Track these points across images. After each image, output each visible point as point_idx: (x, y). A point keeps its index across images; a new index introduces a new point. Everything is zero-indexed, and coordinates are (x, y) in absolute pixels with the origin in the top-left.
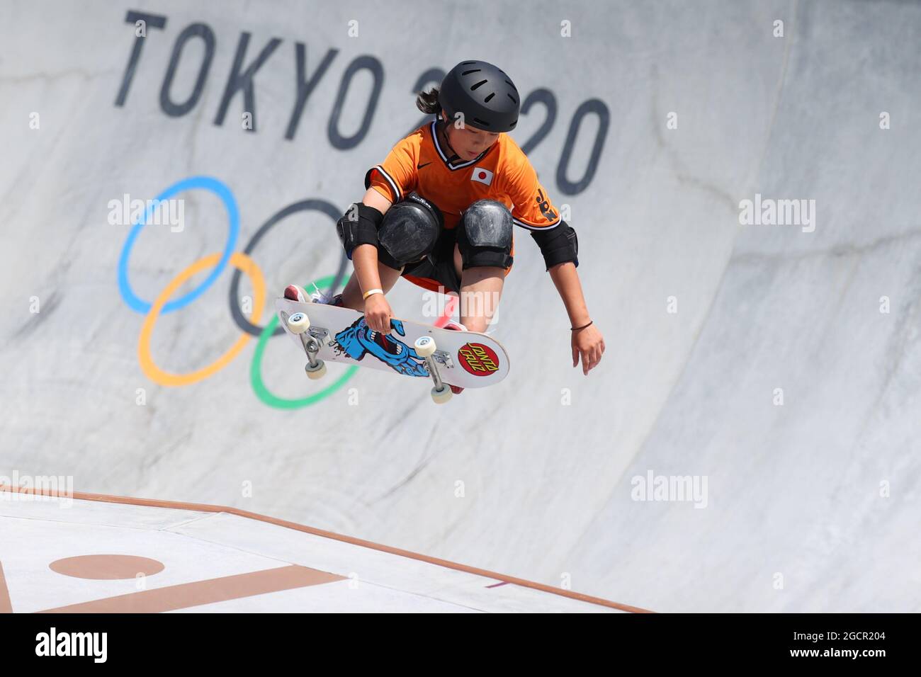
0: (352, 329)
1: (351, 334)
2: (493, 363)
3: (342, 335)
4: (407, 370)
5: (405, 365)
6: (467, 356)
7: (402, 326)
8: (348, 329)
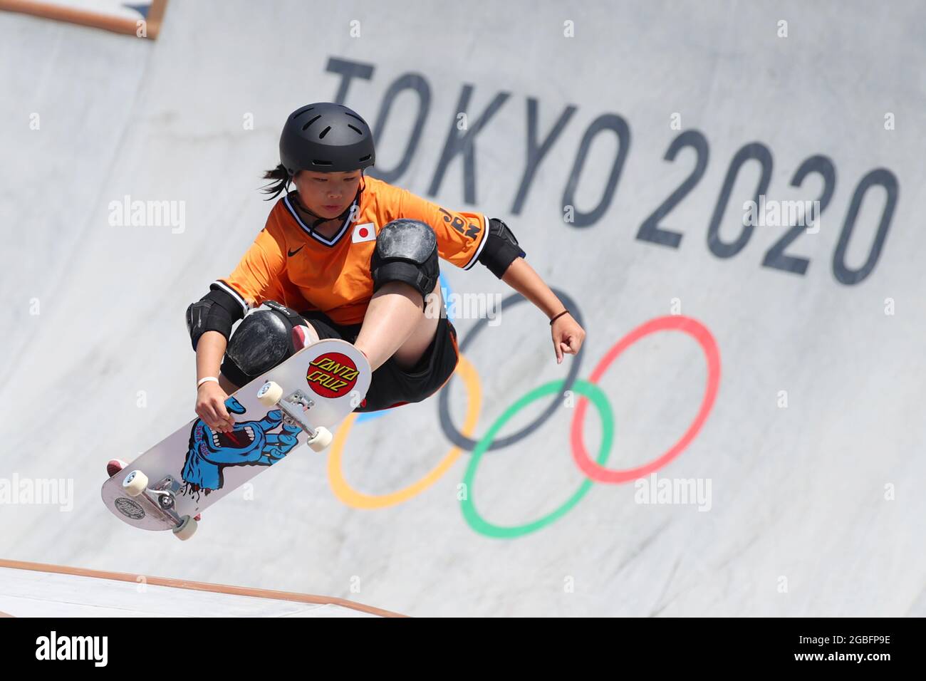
0: (191, 451)
1: (194, 460)
2: (349, 369)
3: (187, 469)
4: (273, 453)
5: (268, 448)
6: (319, 378)
7: (237, 401)
8: (188, 455)
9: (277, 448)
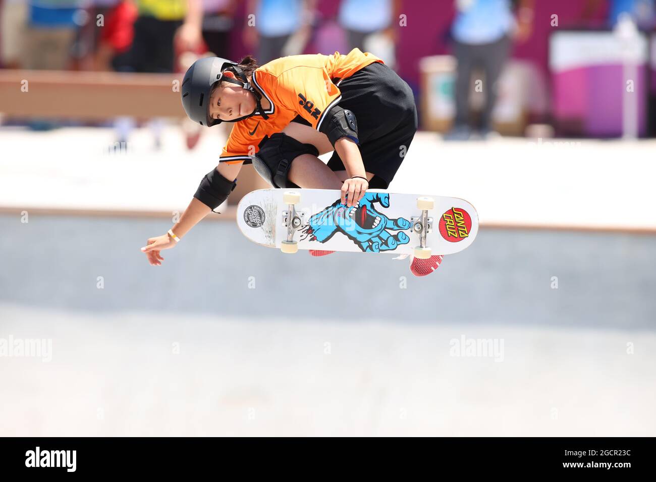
0: (332, 207)
5: (375, 239)
6: (448, 220)
9: (380, 242)
